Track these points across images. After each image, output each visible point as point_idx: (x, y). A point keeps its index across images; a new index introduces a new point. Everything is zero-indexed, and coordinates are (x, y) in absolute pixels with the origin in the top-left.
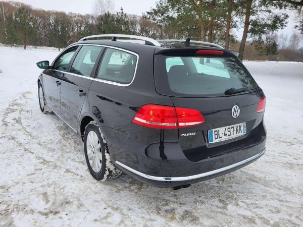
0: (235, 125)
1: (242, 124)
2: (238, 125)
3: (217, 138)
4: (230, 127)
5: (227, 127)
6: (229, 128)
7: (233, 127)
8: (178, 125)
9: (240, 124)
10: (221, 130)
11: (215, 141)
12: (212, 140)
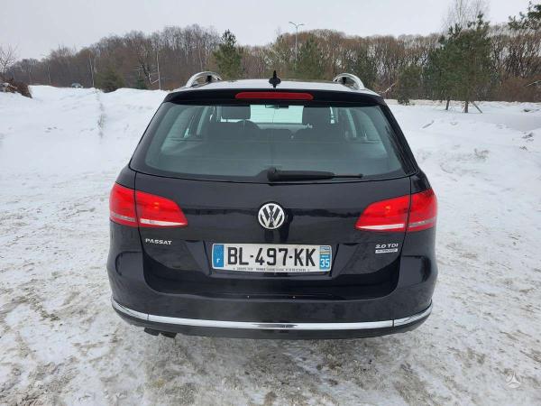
0: (294, 246)
1: (317, 247)
2: (305, 247)
3: (235, 263)
4: (277, 247)
5: (266, 247)
6: (274, 250)
7: (286, 250)
8: (138, 221)
9: (311, 248)
10: (250, 250)
11: (227, 267)
12: (221, 264)
